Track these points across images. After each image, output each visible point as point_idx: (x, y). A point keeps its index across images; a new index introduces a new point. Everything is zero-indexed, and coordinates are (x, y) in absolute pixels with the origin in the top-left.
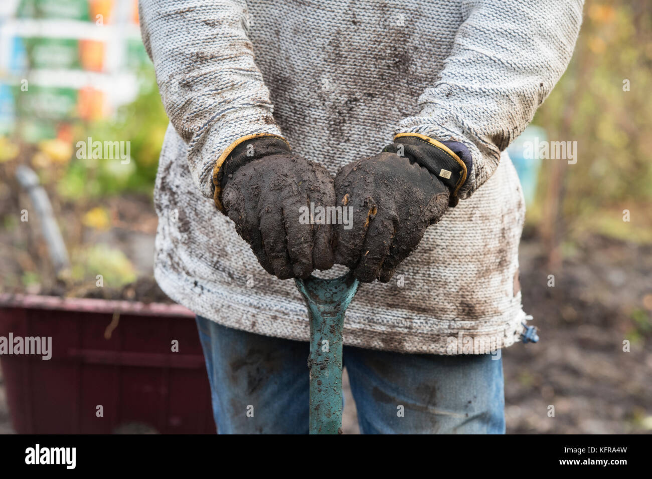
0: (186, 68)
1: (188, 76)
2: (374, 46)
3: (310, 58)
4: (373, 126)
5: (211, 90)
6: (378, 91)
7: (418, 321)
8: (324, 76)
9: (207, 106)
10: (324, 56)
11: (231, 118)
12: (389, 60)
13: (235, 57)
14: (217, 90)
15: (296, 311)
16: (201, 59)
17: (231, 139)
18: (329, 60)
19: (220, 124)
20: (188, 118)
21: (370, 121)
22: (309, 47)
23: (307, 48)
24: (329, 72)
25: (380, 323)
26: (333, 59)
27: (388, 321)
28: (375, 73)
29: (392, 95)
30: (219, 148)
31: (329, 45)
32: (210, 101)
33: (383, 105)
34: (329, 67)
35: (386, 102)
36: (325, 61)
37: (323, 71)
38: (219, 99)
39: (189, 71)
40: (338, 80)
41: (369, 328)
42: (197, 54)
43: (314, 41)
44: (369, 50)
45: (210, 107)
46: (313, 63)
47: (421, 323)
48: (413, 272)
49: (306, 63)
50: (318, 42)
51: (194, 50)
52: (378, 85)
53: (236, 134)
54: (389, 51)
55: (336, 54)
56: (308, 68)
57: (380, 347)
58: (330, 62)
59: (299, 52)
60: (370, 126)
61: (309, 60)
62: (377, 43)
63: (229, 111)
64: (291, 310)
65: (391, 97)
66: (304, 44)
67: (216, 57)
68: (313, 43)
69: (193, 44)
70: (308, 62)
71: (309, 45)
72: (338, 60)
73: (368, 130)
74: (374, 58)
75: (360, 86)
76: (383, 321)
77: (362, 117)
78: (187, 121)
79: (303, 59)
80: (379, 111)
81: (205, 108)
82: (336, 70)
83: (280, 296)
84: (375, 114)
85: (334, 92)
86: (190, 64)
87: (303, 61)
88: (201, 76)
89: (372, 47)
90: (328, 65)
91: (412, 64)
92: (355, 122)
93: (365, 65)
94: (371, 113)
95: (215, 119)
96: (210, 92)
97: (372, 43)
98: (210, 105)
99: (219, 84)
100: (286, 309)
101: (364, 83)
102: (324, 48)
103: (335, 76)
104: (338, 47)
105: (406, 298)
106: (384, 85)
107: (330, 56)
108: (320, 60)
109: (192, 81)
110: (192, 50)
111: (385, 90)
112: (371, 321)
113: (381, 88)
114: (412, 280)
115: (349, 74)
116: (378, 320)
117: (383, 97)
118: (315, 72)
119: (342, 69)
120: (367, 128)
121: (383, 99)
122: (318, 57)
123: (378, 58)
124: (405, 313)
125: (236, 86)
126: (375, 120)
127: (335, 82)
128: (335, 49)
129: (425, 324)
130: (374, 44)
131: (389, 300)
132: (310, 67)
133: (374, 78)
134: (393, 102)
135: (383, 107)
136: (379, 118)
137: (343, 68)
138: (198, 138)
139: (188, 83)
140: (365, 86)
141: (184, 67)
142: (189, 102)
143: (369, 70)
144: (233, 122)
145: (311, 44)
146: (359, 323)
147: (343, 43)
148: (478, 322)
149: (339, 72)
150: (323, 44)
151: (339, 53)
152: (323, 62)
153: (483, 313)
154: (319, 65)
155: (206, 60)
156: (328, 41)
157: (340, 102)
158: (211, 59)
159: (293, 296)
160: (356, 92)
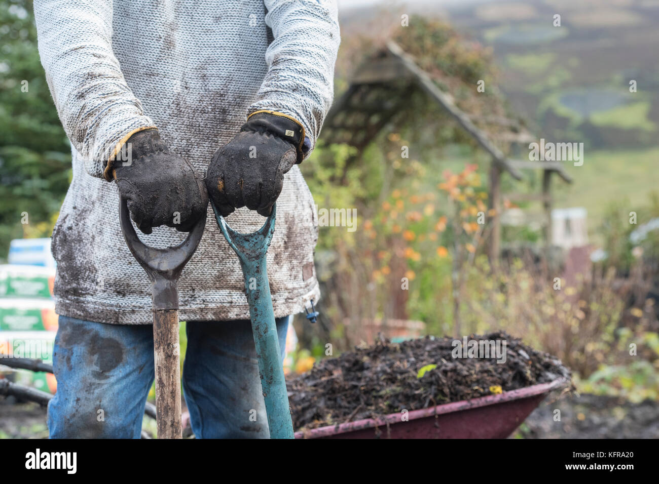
0: (80, 85)
1: (81, 89)
3: (159, 114)
4: (204, 162)
5: (100, 95)
6: (206, 137)
7: (236, 297)
8: (169, 127)
9: (97, 105)
10: (169, 112)
11: (116, 111)
12: (211, 113)
13: (117, 78)
14: (104, 94)
15: (149, 304)
16: (92, 76)
18: (173, 115)
19: (107, 117)
20: (82, 119)
21: (202, 159)
22: (158, 105)
23: (157, 107)
24: (173, 123)
25: (211, 302)
26: (176, 114)
27: (217, 300)
28: (202, 123)
29: (216, 139)
31: (172, 103)
32: (99, 102)
33: (211, 147)
34: (173, 120)
35: (212, 144)
36: (170, 115)
37: (169, 123)
38: (104, 100)
39: (82, 86)
40: (179, 129)
41: (204, 307)
42: (88, 73)
43: (162, 101)
45: (99, 106)
46: (161, 117)
47: (238, 298)
48: (232, 263)
49: (156, 117)
50: (165, 102)
51: (86, 71)
52: (206, 132)
54: (210, 107)
55: (178, 110)
56: (158, 121)
57: (213, 319)
58: (173, 116)
59: (151, 110)
60: (202, 163)
61: (159, 115)
63: (113, 106)
64: (145, 304)
65: (215, 140)
66: (155, 104)
67: (103, 75)
68: (161, 103)
69: (84, 68)
70: (158, 117)
71: (159, 104)
72: (179, 114)
73: (201, 165)
74: (200, 112)
75: (193, 133)
76: (213, 300)
77: (196, 156)
78: (82, 122)
79: (154, 115)
80: (207, 151)
81: (95, 107)
82: (178, 122)
83: (135, 295)
84: (205, 153)
85: (176, 139)
86: (83, 81)
87: (154, 116)
88: (92, 87)
90: (172, 118)
91: (228, 115)
92: (192, 161)
93: (194, 118)
94: (202, 153)
95: (104, 113)
96: (99, 96)
98: (99, 105)
99: (106, 91)
100: (141, 303)
101: (195, 131)
102: (169, 106)
103: (177, 126)
104: (179, 104)
105: (228, 281)
106: (209, 132)
107: (173, 111)
108: (167, 115)
109: (86, 92)
110: (84, 72)
111: (210, 136)
112: (205, 301)
113: (207, 134)
114: (232, 268)
115: (186, 125)
116: (210, 300)
117: (209, 141)
118: (163, 124)
119: (181, 121)
120: (200, 164)
121: (209, 142)
122: (165, 113)
123: (203, 112)
125: (118, 93)
126: (205, 158)
127: (177, 131)
128: (177, 107)
129: (240, 299)
132: (159, 120)
133: (202, 127)
134: (217, 144)
135: (210, 148)
136: (208, 156)
137: (182, 120)
138: (91, 130)
139: (83, 94)
140: (197, 133)
141: (79, 84)
142: (83, 107)
143: (198, 122)
144: (118, 113)
145: (159, 103)
146: (197, 304)
147: (182, 102)
149: (180, 123)
150: (168, 103)
151: (179, 109)
152: (169, 117)
154: (166, 119)
155: (95, 77)
156: (172, 100)
157: (181, 146)
158: (99, 76)
159: (145, 293)
160: (191, 138)
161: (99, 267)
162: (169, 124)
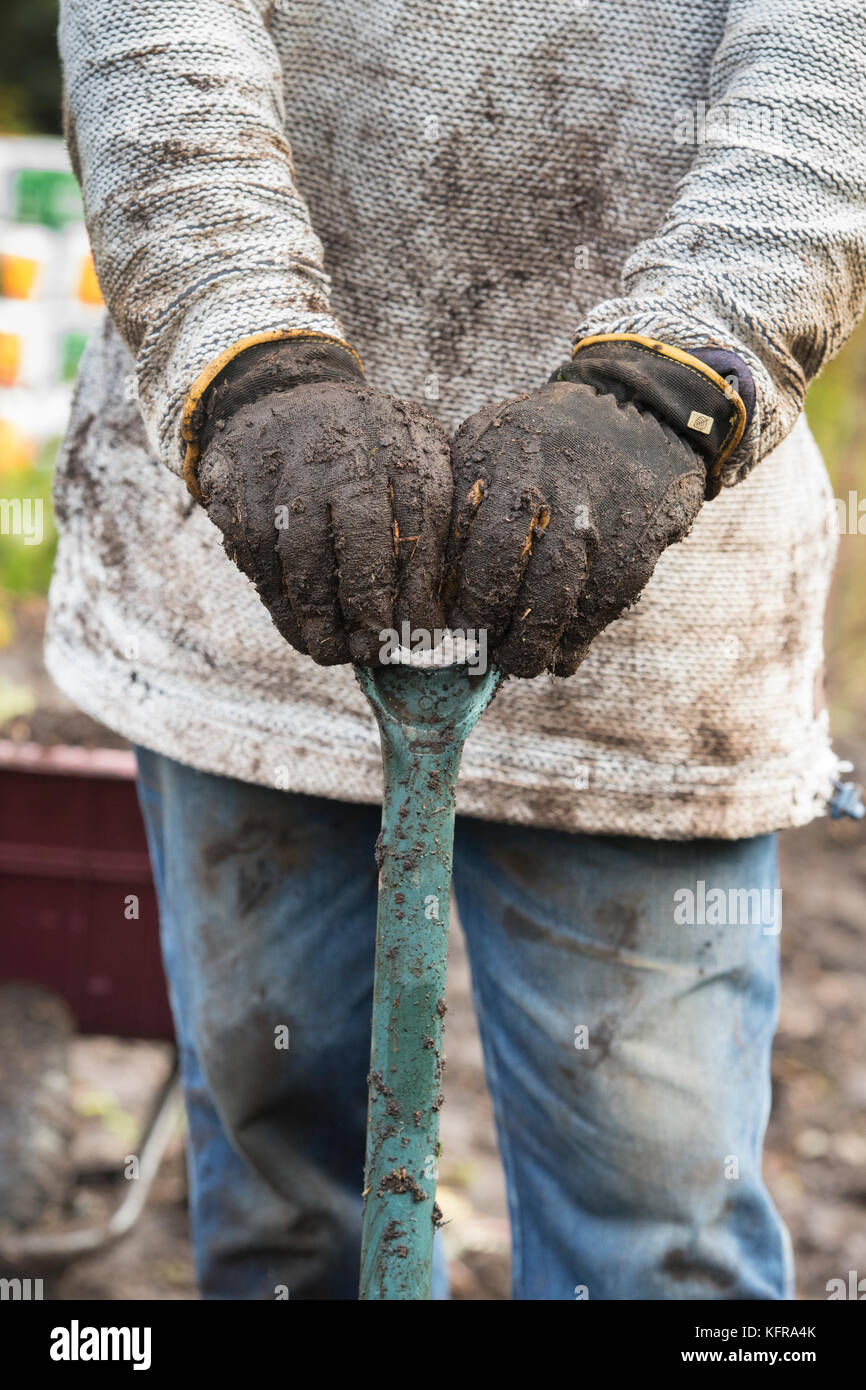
0: (139, 178)
1: (142, 196)
2: (530, 169)
3: (391, 193)
4: (523, 341)
5: (191, 227)
6: (537, 267)
8: (422, 232)
9: (179, 262)
10: (420, 189)
11: (230, 292)
12: (561, 198)
13: (250, 158)
14: (202, 226)
15: (347, 739)
16: (174, 155)
17: (228, 338)
18: (433, 198)
19: (205, 305)
20: (137, 291)
21: (517, 331)
22: (390, 168)
23: (387, 171)
24: (432, 223)
25: (525, 768)
26: (442, 196)
27: (542, 764)
28: (531, 226)
29: (565, 275)
30: (200, 356)
31: (433, 165)
32: (188, 251)
33: (548, 297)
34: (432, 213)
35: (552, 290)
36: (425, 199)
37: (420, 221)
38: (206, 248)
39: (147, 184)
40: (451, 240)
41: (501, 777)
42: (166, 144)
43: (402, 156)
44: (520, 177)
45: (185, 264)
46: (398, 204)
47: (614, 769)
48: (599, 661)
49: (383, 203)
50: (411, 158)
51: (159, 137)
52: (538, 252)
53: (240, 327)
54: (561, 181)
55: (450, 185)
56: (387, 215)
57: (525, 818)
58: (437, 202)
59: (368, 180)
60: (517, 342)
61: (390, 197)
62: (537, 162)
63: (226, 276)
64: (338, 737)
65: (563, 279)
66: (381, 161)
67: (207, 154)
68: (400, 160)
69: (157, 125)
70: (387, 201)
71: (392, 164)
72: (454, 198)
73: (515, 349)
74: (530, 194)
75: (499, 254)
76: (532, 764)
77: (499, 322)
78: (136, 298)
79: (377, 194)
80: (537, 309)
81: (173, 266)
82: (448, 219)
83: (313, 706)
84: (528, 315)
85: (441, 268)
86: (149, 166)
87: (377, 199)
88: (170, 194)
89: (525, 172)
90: (431, 209)
91: (608, 207)
92: (486, 333)
93: (509, 209)
94: (519, 313)
95: (196, 293)
96: (187, 231)
97: (527, 161)
98: (186, 260)
99: (209, 214)
100: (326, 733)
101: (506, 248)
102: (424, 171)
103: (446, 233)
104: (455, 169)
105: (581, 715)
106: (549, 254)
107: (435, 188)
108: (414, 199)
109: (152, 204)
110: (156, 137)
111: (551, 265)
112: (506, 763)
113: (542, 260)
115: (475, 230)
116: (521, 760)
117: (546, 279)
118: (403, 225)
119: (460, 217)
120: (512, 345)
121: (545, 283)
122: (409, 191)
123: (539, 194)
124: (578, 746)
125: (246, 221)
126: (528, 329)
127: (444, 247)
128: (447, 175)
129: (622, 772)
130: (531, 164)
131: (547, 719)
132: (391, 212)
133: (528, 237)
134: (566, 290)
135: (545, 301)
136: (537, 324)
137: (463, 214)
138: (156, 335)
139: (142, 208)
140: (510, 256)
141: (136, 174)
142: (141, 255)
143: (518, 221)
144: (234, 300)
145: (394, 161)
146: (482, 766)
147: (465, 162)
148: (735, 769)
149: (454, 223)
150: (421, 163)
151: (455, 184)
152: (421, 203)
153: (748, 751)
154: (411, 209)
155: (185, 158)
156: (431, 157)
157: (454, 291)
158: (195, 157)
160: (490, 267)
161: (213, 610)
162: (420, 225)
